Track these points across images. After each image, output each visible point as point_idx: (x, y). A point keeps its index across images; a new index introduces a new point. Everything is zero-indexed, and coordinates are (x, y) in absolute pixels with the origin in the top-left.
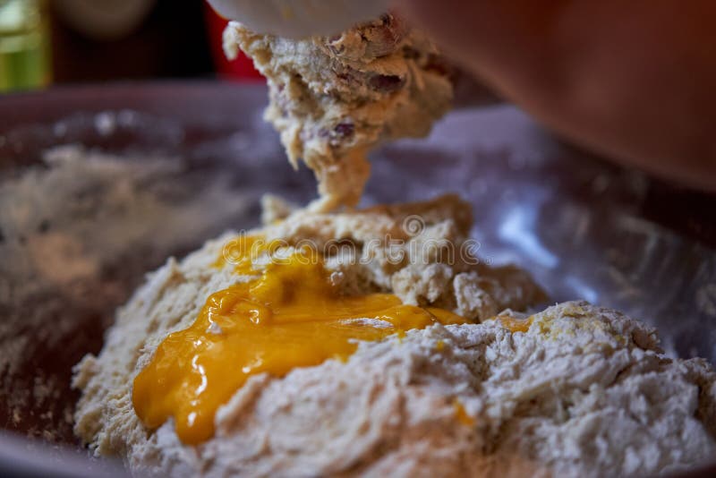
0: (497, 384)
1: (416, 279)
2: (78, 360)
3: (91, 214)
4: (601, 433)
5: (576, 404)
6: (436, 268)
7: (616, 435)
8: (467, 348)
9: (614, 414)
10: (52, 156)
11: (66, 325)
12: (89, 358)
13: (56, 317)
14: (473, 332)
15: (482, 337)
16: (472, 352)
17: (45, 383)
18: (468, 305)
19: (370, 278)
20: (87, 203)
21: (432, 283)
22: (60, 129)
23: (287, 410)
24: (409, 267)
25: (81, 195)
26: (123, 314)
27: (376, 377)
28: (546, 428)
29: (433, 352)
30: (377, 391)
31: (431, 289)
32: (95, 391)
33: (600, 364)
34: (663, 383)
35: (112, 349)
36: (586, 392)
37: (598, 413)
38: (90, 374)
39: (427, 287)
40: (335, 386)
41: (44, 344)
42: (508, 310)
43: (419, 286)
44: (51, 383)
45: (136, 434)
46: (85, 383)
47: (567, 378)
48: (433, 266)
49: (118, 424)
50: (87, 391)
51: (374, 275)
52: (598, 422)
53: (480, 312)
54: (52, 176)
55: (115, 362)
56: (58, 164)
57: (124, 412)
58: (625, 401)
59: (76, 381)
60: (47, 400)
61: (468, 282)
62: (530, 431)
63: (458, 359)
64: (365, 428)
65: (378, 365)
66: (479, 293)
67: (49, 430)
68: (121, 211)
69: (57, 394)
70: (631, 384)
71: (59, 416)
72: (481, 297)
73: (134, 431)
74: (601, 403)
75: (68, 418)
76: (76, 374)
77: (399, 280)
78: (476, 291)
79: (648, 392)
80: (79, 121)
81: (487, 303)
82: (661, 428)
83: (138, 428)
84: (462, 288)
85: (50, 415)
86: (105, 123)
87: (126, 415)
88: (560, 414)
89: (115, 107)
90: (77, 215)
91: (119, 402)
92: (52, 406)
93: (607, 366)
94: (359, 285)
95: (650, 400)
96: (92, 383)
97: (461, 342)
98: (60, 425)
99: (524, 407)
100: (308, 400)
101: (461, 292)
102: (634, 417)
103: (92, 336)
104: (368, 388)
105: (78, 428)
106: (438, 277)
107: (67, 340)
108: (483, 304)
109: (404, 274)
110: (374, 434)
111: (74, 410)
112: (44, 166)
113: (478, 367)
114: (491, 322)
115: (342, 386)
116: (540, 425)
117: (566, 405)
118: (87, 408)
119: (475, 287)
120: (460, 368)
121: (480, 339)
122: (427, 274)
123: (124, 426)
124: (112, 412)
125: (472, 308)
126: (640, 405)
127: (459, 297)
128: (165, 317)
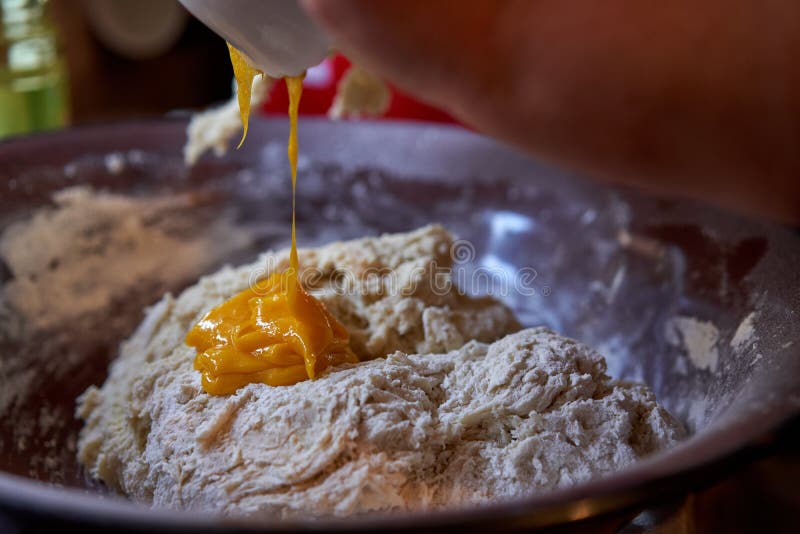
0: (447, 411)
1: (389, 312)
2: (81, 390)
3: (99, 251)
4: (536, 455)
5: (517, 428)
6: (409, 302)
7: (551, 457)
8: (426, 376)
9: (551, 438)
10: (61, 197)
11: (74, 358)
12: (92, 391)
13: (64, 350)
14: (435, 361)
15: (442, 365)
16: (431, 379)
17: (51, 413)
18: (435, 338)
19: (351, 310)
20: (96, 241)
21: (402, 317)
22: (70, 170)
23: (259, 427)
24: (385, 300)
25: (89, 233)
26: (126, 347)
27: (339, 396)
28: (490, 451)
29: (394, 376)
30: (339, 408)
31: (401, 323)
32: (97, 422)
33: (536, 390)
34: (597, 409)
35: (115, 382)
36: (525, 417)
37: (536, 436)
38: (93, 405)
39: (398, 320)
40: (301, 404)
41: (52, 375)
42: (473, 342)
43: (390, 320)
44: (57, 413)
45: (130, 453)
46: (88, 413)
47: (505, 405)
48: (407, 300)
49: (116, 445)
50: (89, 421)
51: (355, 307)
52: (534, 444)
53: (446, 344)
54: (62, 216)
55: (117, 394)
56: (68, 204)
57: (121, 435)
58: (562, 425)
59: (80, 411)
60: (52, 429)
61: (436, 316)
62: (476, 453)
63: (416, 385)
64: (327, 442)
65: (341, 387)
66: (446, 326)
67: (52, 457)
68: (130, 246)
69: (62, 424)
70: (567, 409)
71: (62, 445)
72: (447, 331)
73: (130, 450)
74: (539, 429)
75: (71, 446)
76: (80, 404)
77: (373, 312)
78: (443, 324)
79: (582, 418)
80: (89, 162)
81: (453, 336)
82: (594, 452)
83: (133, 447)
84: (430, 321)
85: (53, 443)
86: (114, 163)
87: (123, 437)
88: (504, 438)
89: (123, 148)
90: (86, 252)
91: (116, 427)
92: (56, 435)
93: (543, 392)
94: (340, 318)
95: (584, 425)
96: (95, 414)
97: (422, 369)
98: (63, 452)
99: (472, 431)
100: (278, 418)
101: (429, 325)
102: (569, 441)
103: (97, 367)
104: (331, 406)
105: (81, 455)
106: (411, 311)
107: (75, 371)
108: (449, 337)
109: (379, 306)
110: (335, 447)
111: (77, 438)
112: (55, 207)
113: (435, 395)
114: (455, 353)
115: (308, 405)
116: (485, 448)
117: (508, 430)
118: (89, 437)
119: (442, 320)
120: (418, 392)
121: (440, 368)
122: (399, 306)
123: (120, 447)
124: (110, 436)
125: (438, 340)
126: (574, 430)
127: (427, 330)
128: (161, 350)
